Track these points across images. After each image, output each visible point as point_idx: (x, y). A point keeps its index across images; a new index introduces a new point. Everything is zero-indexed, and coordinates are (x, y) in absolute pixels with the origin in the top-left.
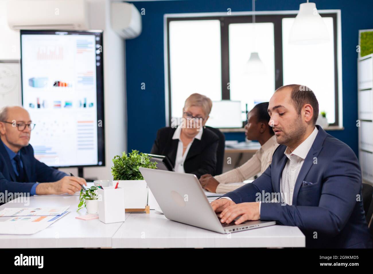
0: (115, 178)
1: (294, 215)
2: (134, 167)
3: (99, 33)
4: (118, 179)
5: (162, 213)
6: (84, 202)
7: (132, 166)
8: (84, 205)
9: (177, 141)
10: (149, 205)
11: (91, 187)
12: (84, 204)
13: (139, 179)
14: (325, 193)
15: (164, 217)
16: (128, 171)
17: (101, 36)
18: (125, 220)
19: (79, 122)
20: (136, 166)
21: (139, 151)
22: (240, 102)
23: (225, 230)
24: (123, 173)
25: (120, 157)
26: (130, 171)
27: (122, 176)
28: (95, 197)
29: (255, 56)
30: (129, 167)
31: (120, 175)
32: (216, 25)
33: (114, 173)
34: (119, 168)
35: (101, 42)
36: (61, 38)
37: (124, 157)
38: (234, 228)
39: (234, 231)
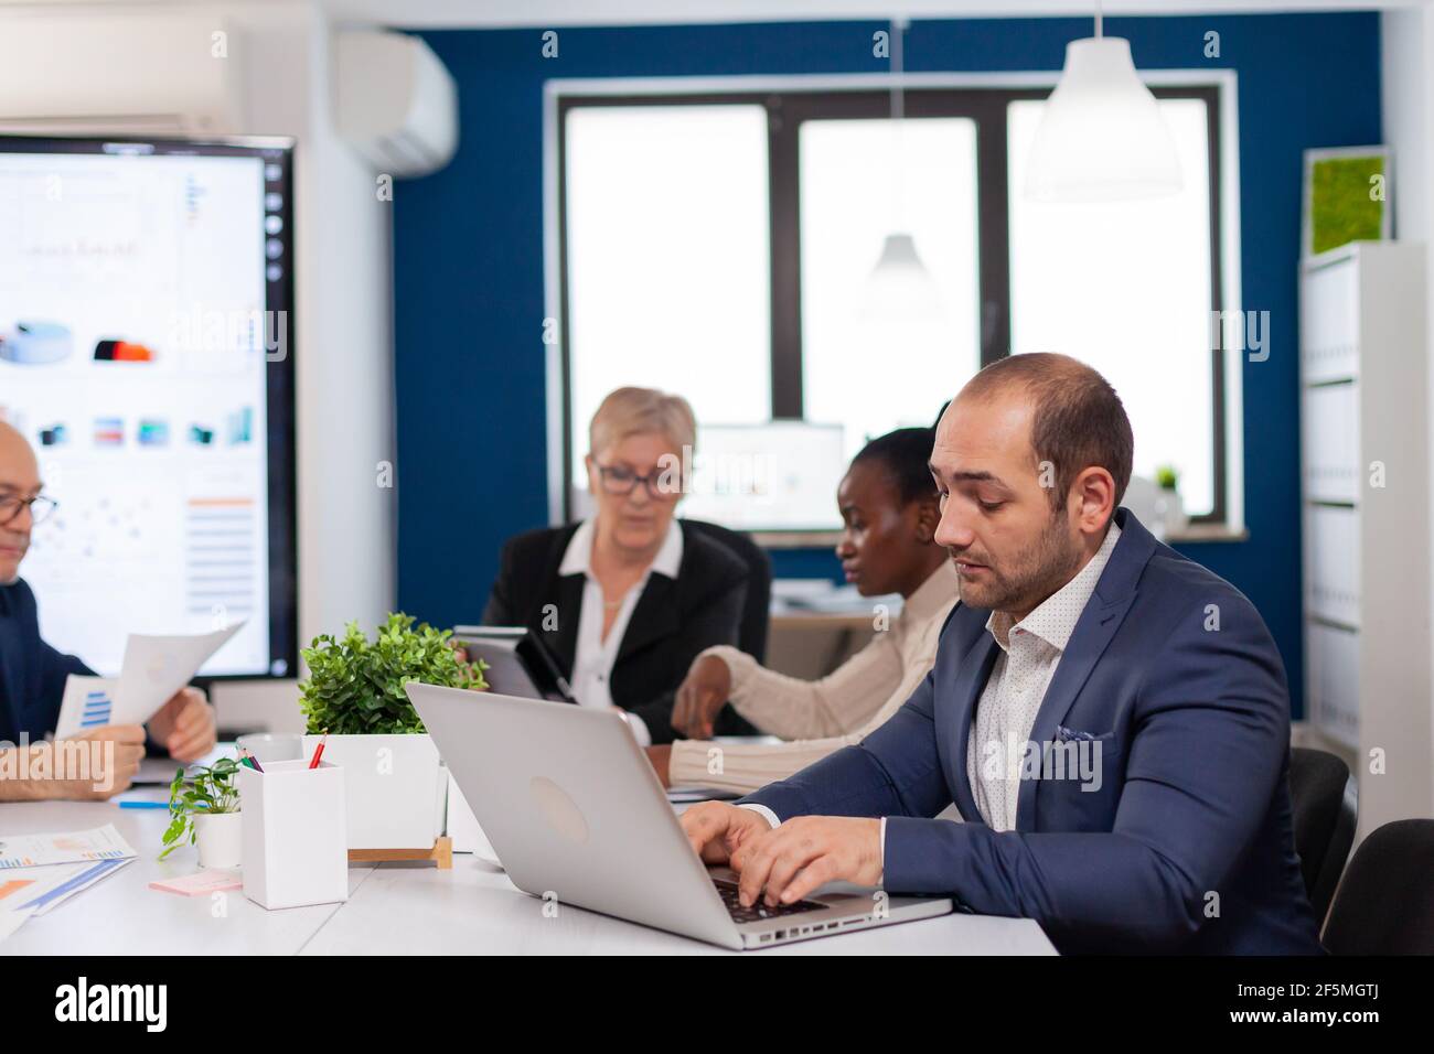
0: (313, 724)
1: (1017, 870)
2: (392, 682)
3: (278, 150)
4: (326, 729)
5: (500, 865)
6: (188, 823)
7: (382, 678)
8: (186, 835)
9: (579, 580)
10: (449, 834)
11: (219, 761)
12: (187, 829)
13: (408, 730)
14: (1140, 776)
15: (505, 881)
16: (365, 698)
17: (287, 161)
18: (350, 896)
19: (195, 502)
20: (399, 677)
21: (413, 618)
22: (840, 428)
23: (743, 937)
24: (346, 706)
25: (333, 642)
26: (375, 699)
27: (342, 718)
28: (232, 804)
29: (899, 249)
30: (369, 682)
31: (332, 715)
32: (751, 125)
33: (308, 706)
34: (331, 684)
35: (284, 187)
36: (127, 169)
37: (353, 642)
38: (781, 929)
39: (781, 941)
